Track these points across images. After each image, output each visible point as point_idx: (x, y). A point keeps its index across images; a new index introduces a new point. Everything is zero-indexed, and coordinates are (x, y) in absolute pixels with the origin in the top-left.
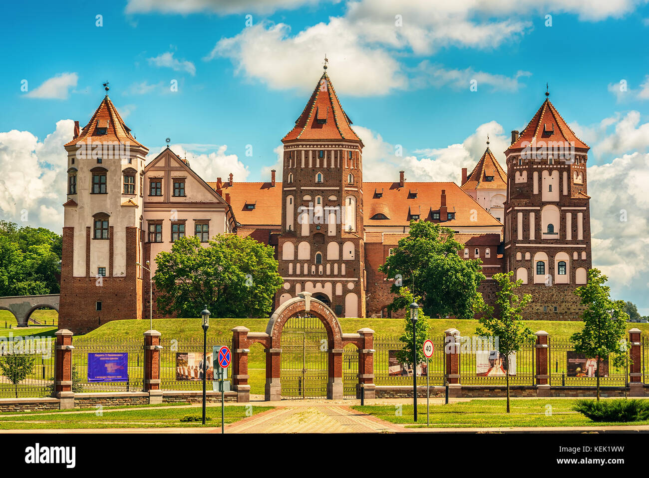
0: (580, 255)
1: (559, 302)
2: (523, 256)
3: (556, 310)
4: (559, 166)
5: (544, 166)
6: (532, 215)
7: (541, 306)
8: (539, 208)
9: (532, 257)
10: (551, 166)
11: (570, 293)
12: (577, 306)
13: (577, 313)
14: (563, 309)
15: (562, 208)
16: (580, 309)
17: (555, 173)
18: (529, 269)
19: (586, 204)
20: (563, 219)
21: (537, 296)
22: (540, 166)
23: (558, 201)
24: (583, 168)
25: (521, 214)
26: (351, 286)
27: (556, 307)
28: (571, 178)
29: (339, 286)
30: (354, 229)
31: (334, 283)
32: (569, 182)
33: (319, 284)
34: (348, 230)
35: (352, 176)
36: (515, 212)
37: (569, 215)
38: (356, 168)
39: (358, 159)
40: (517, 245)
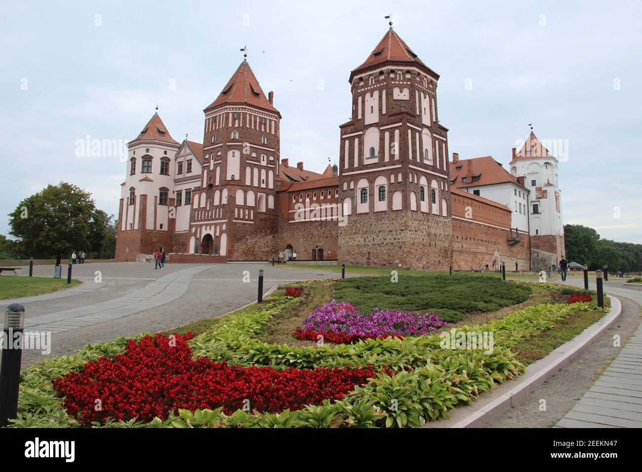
0: (396, 178)
1: (377, 232)
2: (349, 186)
3: (373, 241)
4: (378, 85)
5: (366, 89)
6: (357, 140)
7: (362, 237)
8: (361, 133)
9: (356, 184)
10: (372, 87)
11: (387, 221)
12: (392, 235)
13: (392, 244)
14: (380, 240)
15: (381, 128)
16: (395, 239)
17: (376, 94)
18: (353, 198)
19: (401, 119)
20: (382, 139)
21: (359, 226)
22: (363, 90)
23: (378, 121)
24: (409, 83)
25: (347, 142)
26: (224, 227)
27: (374, 238)
28: (390, 94)
29: (218, 228)
30: (237, 178)
31: (216, 225)
32: (387, 99)
33: (208, 227)
34: (230, 179)
35: (237, 134)
36: (343, 141)
37: (387, 134)
38: (241, 126)
39: (244, 119)
40: (344, 174)
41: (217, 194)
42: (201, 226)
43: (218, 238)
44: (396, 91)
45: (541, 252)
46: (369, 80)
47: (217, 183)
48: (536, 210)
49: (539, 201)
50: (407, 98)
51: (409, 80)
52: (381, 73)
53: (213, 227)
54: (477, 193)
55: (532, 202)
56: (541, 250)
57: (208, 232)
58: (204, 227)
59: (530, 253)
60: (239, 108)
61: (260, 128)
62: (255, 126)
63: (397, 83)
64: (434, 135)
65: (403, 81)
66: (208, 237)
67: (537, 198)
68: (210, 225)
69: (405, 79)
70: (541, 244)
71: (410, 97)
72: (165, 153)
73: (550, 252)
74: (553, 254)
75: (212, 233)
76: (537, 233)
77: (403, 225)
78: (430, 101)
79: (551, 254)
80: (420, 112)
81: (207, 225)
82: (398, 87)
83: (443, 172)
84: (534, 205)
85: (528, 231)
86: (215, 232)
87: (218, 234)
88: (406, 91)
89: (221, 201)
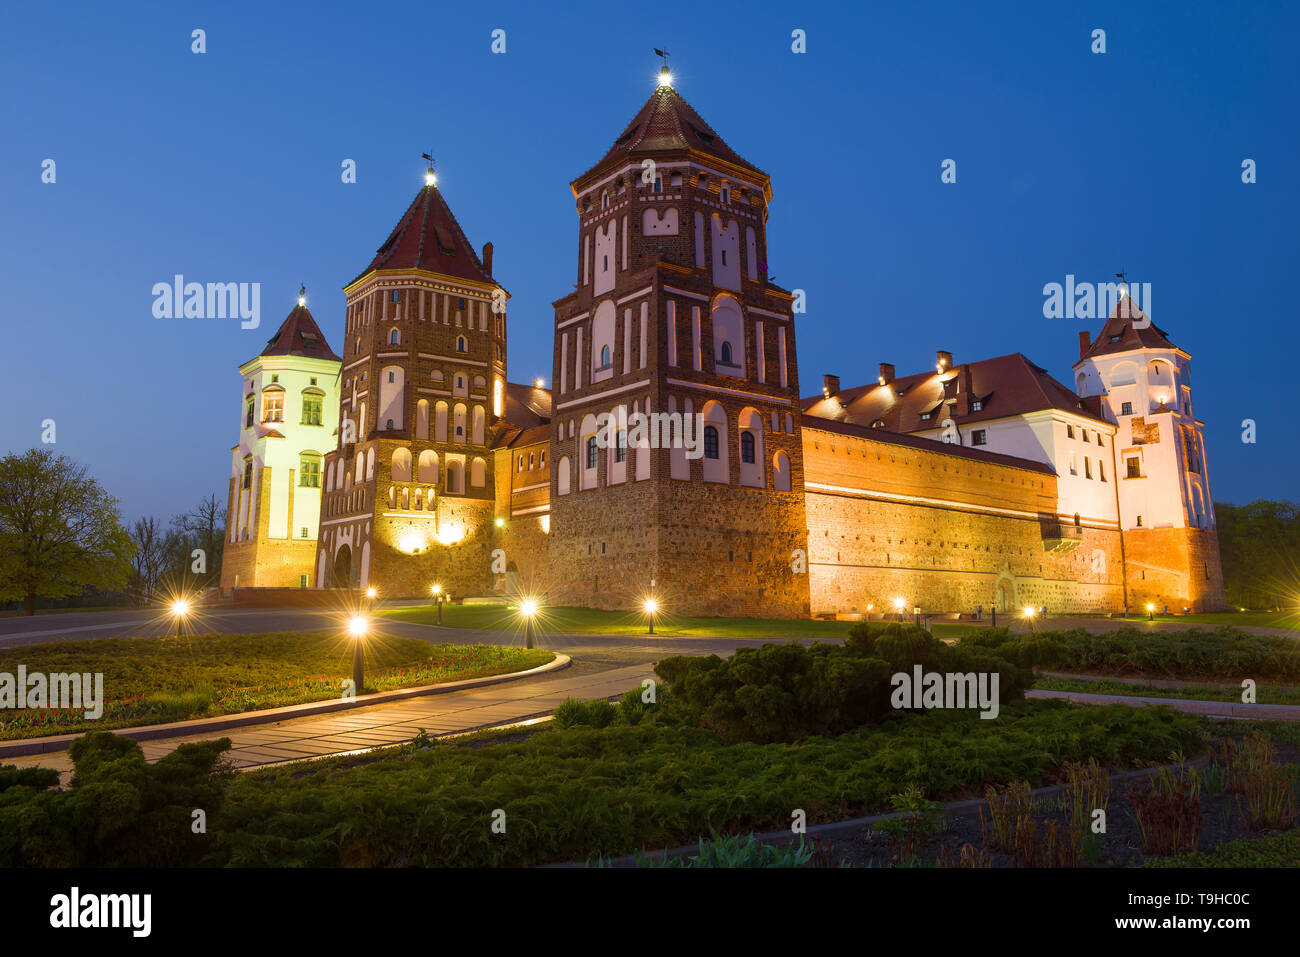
0: (642, 408)
1: (609, 531)
2: (566, 431)
3: (604, 552)
4: (616, 209)
5: (597, 218)
6: (580, 330)
7: (585, 543)
8: (586, 315)
9: (578, 428)
10: (606, 213)
11: (625, 506)
12: (635, 536)
13: (635, 555)
14: (616, 547)
15: (619, 302)
16: (638, 545)
17: (613, 225)
18: (573, 458)
19: (652, 278)
20: (620, 325)
21: (581, 519)
22: (592, 221)
23: (614, 288)
24: (678, 197)
25: (565, 336)
26: (368, 529)
27: (604, 544)
28: (637, 226)
29: (359, 530)
30: (398, 425)
31: (355, 523)
32: (631, 237)
33: (345, 530)
34: (385, 429)
35: (399, 333)
36: (559, 332)
37: (628, 313)
38: (406, 317)
39: (415, 301)
40: (559, 407)
41: (360, 460)
42: (335, 528)
43: (359, 550)
44: (651, 216)
45: (1150, 567)
46: (600, 199)
47: (361, 439)
48: (1133, 472)
49: (1140, 449)
50: (674, 230)
51: (679, 190)
52: (620, 182)
53: (351, 530)
54: (977, 437)
55: (1124, 451)
56: (1151, 563)
57: (345, 540)
58: (339, 531)
59: (1124, 572)
60: (403, 281)
61: (452, 319)
62: (440, 316)
63: (652, 198)
64: (751, 309)
65: (665, 195)
66: (345, 547)
67: (1135, 443)
68: (348, 525)
69: (669, 190)
70: (1149, 549)
71: (679, 228)
72: (313, 382)
73: (1174, 569)
74: (1178, 573)
75: (350, 542)
76: (1139, 525)
77: (651, 513)
78: (743, 236)
79: (1174, 572)
80: (709, 259)
81: (343, 526)
82: (654, 208)
83: (780, 392)
84: (1128, 460)
85: (1117, 520)
86: (355, 540)
87: (358, 543)
88: (672, 215)
89: (364, 474)
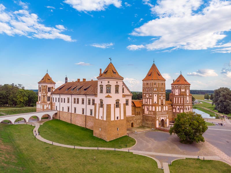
26: (167, 117)
29: (166, 117)
31: (165, 116)
33: (163, 117)
41: (164, 107)
42: (160, 117)
47: (164, 104)
53: (164, 117)
57: (163, 118)
58: (161, 117)
66: (163, 120)
68: (163, 116)
75: (164, 119)
81: (162, 116)
87: (166, 119)
89: (166, 109)
